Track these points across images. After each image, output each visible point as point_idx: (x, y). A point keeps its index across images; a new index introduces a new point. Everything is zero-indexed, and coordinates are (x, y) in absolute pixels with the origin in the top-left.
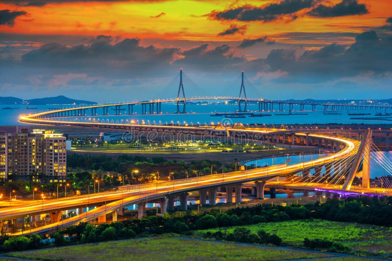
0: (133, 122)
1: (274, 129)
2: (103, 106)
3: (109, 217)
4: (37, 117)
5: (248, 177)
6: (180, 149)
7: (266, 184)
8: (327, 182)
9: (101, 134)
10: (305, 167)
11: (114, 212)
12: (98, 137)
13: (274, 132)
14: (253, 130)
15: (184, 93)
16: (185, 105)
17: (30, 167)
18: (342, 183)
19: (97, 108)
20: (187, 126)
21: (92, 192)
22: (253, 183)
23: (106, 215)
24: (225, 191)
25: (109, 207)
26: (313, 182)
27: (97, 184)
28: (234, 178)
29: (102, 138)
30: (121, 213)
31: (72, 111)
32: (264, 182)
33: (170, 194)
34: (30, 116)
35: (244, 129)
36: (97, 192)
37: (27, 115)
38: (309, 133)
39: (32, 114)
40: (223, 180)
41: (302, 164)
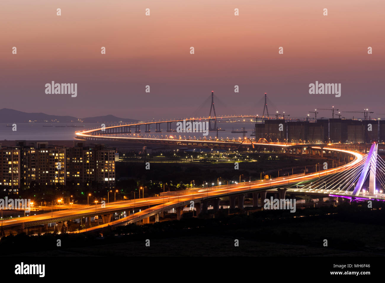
0: (171, 137)
1: (293, 143)
2: (146, 123)
3: (152, 219)
4: (90, 133)
5: (272, 185)
6: (212, 160)
7: (287, 191)
8: (339, 189)
9: (144, 148)
10: (320, 176)
11: (156, 215)
12: (142, 150)
13: (293, 146)
14: (275, 144)
15: (215, 112)
16: (215, 123)
17: (85, 176)
18: (352, 189)
19: (140, 125)
20: (218, 141)
21: (137, 197)
22: (276, 190)
23: (150, 217)
24: (251, 197)
25: (152, 210)
26: (327, 189)
27: (141, 191)
28: (260, 186)
29: (145, 150)
30: (162, 216)
31: (119, 127)
32: (286, 189)
33: (204, 199)
34: (84, 132)
35: (267, 143)
36: (141, 197)
37: (82, 132)
38: (323, 147)
39: (86, 130)
40: (250, 188)
41: (318, 174)
